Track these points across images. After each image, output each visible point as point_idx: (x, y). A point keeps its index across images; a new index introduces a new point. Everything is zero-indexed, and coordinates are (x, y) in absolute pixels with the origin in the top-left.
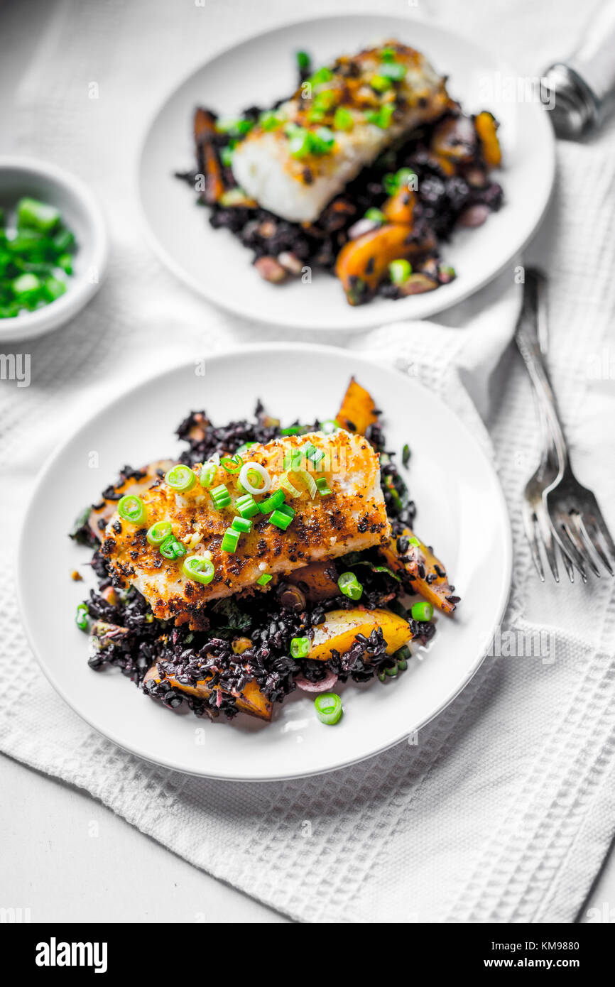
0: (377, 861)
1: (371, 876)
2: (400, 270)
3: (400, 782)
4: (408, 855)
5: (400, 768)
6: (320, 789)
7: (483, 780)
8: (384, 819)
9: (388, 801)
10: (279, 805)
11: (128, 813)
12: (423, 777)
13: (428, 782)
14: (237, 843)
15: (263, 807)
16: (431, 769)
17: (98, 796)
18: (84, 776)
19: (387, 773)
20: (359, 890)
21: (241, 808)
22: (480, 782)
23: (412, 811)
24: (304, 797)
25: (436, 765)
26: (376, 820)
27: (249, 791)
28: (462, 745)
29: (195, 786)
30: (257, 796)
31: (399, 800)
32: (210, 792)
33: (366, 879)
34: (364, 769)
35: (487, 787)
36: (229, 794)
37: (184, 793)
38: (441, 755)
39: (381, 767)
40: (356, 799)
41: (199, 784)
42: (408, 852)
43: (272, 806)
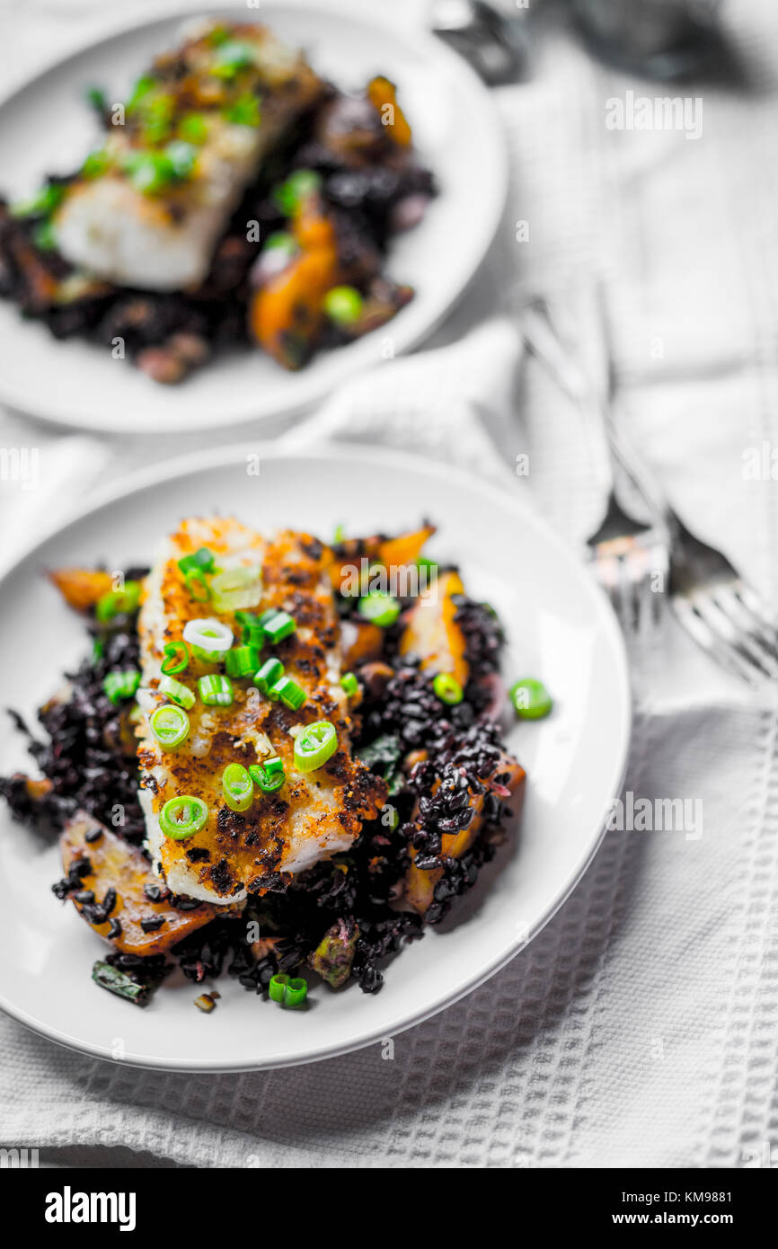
0: (583, 1095)
1: (583, 1119)
2: (342, 304)
3: (573, 976)
4: (623, 1072)
5: (565, 960)
6: (466, 1028)
7: (686, 933)
8: (571, 1035)
9: (568, 1009)
10: (416, 1070)
11: (198, 1156)
12: (602, 958)
13: (614, 963)
14: (372, 1144)
15: (392, 1082)
16: (610, 945)
17: (144, 1148)
18: (111, 1129)
19: (551, 971)
20: (571, 1144)
21: (361, 1095)
22: (682, 938)
23: (605, 1012)
24: (445, 1048)
25: (614, 937)
26: (560, 1041)
27: (365, 1067)
28: (639, 899)
29: (283, 1089)
30: (378, 1070)
31: (582, 1001)
32: (307, 1090)
33: (575, 1125)
34: (514, 977)
35: (696, 941)
36: (337, 1083)
37: (271, 1103)
38: (617, 921)
39: (539, 967)
40: (520, 1024)
41: (288, 1084)
42: (621, 1068)
43: (406, 1075)
